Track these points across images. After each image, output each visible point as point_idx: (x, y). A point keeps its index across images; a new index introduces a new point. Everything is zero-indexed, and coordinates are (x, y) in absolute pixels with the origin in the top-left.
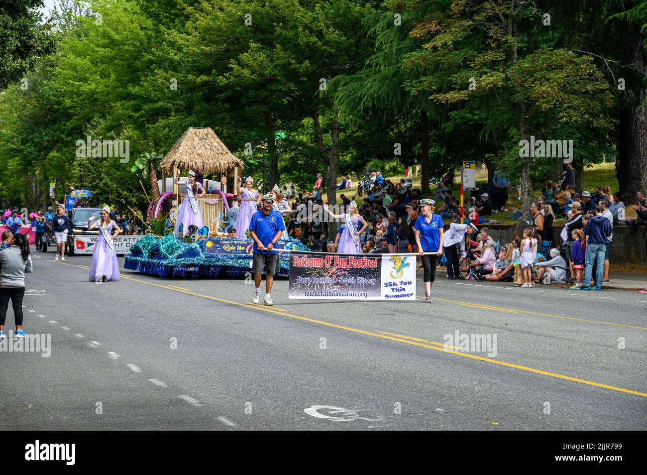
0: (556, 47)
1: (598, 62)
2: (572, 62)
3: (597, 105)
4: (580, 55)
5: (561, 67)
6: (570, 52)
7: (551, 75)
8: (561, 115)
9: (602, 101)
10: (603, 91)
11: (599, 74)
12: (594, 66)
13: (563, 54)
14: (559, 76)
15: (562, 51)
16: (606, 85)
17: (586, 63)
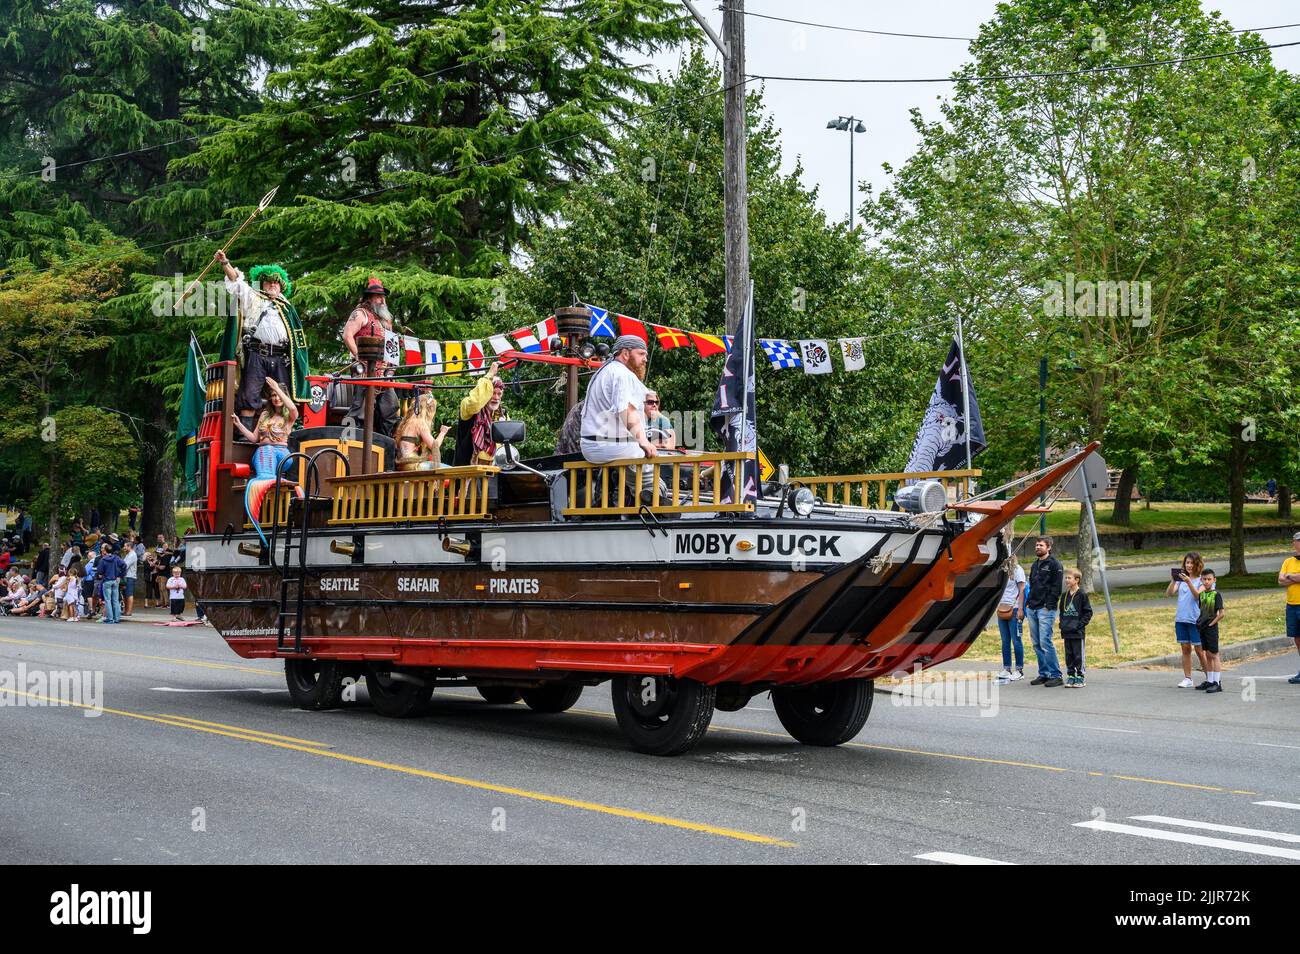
0: (86, 405)
1: (125, 420)
2: (100, 418)
3: (123, 458)
4: (108, 412)
5: (90, 423)
6: (99, 409)
7: (81, 429)
8: (88, 465)
9: (127, 454)
10: (128, 445)
11: (125, 430)
12: (121, 423)
13: (91, 411)
14: (88, 430)
15: (90, 408)
16: (131, 440)
17: (113, 420)
